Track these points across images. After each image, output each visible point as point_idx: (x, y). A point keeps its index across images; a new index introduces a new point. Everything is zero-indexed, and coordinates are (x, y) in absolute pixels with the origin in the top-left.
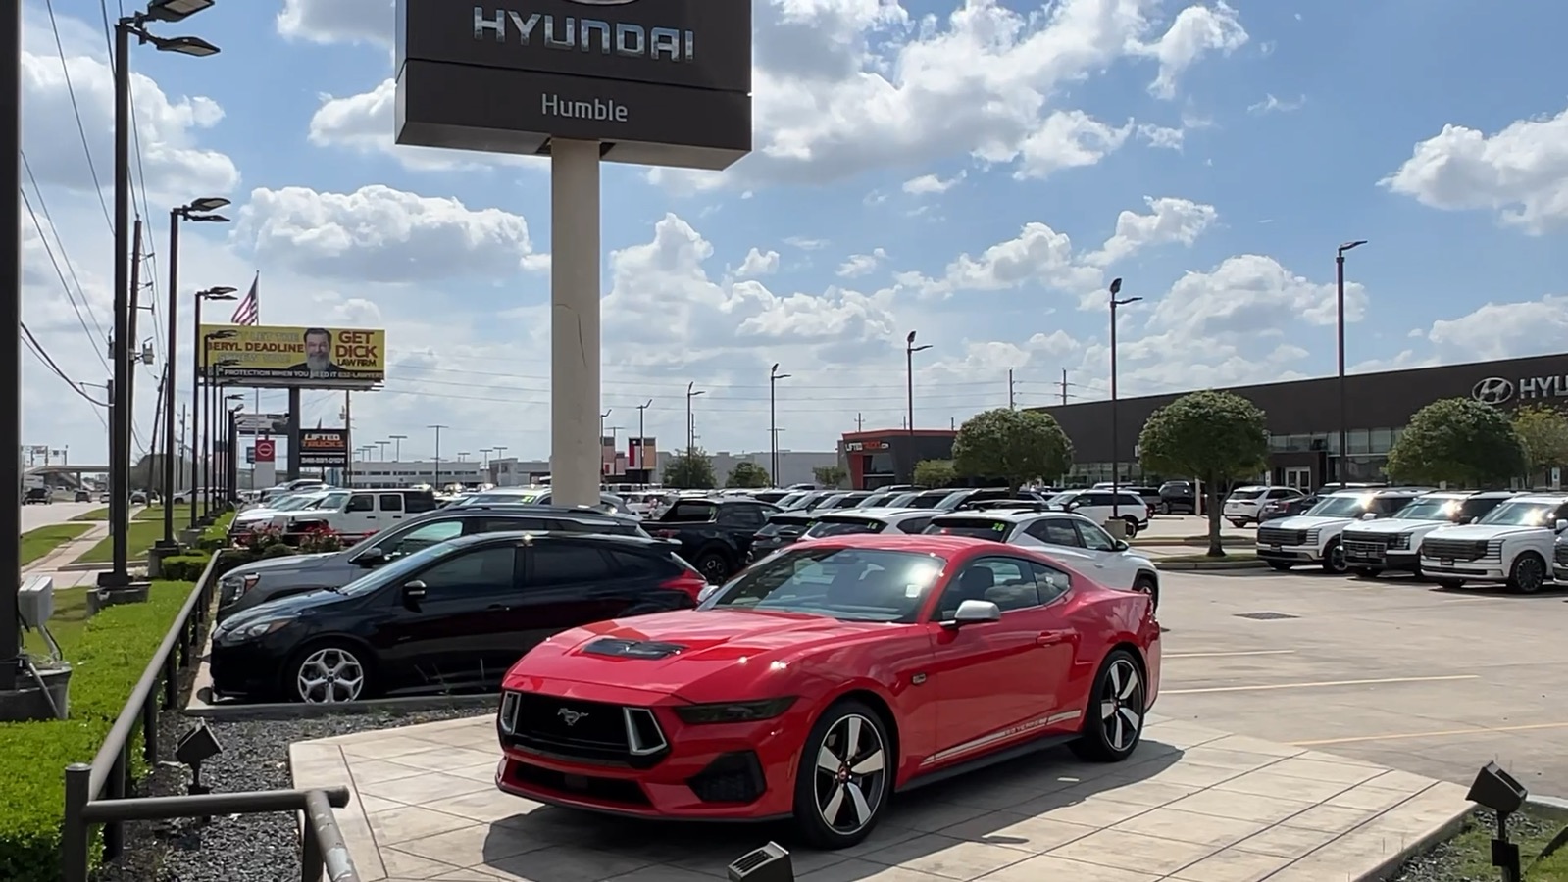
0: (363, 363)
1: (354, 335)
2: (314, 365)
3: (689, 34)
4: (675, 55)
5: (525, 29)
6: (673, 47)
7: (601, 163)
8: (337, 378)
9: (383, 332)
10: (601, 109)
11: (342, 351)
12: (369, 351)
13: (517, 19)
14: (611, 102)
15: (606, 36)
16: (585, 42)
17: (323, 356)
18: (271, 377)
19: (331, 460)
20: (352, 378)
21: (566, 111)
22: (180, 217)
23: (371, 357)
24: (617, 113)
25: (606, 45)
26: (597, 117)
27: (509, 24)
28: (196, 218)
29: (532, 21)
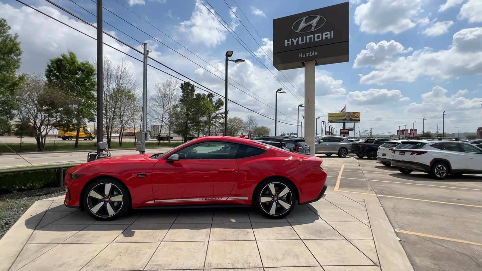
0: (356, 118)
1: (355, 113)
2: (347, 118)
3: (332, 32)
4: (329, 38)
5: (295, 42)
6: (329, 36)
7: (315, 66)
8: (351, 120)
9: (360, 112)
10: (311, 54)
11: (352, 116)
12: (357, 116)
13: (293, 40)
14: (314, 52)
15: (313, 39)
16: (308, 41)
17: (349, 117)
18: (340, 121)
19: (346, 134)
20: (354, 120)
21: (304, 56)
22: (278, 93)
23: (358, 117)
24: (315, 54)
25: (312, 40)
26: (311, 56)
27: (292, 42)
28: (281, 93)
29: (297, 38)
